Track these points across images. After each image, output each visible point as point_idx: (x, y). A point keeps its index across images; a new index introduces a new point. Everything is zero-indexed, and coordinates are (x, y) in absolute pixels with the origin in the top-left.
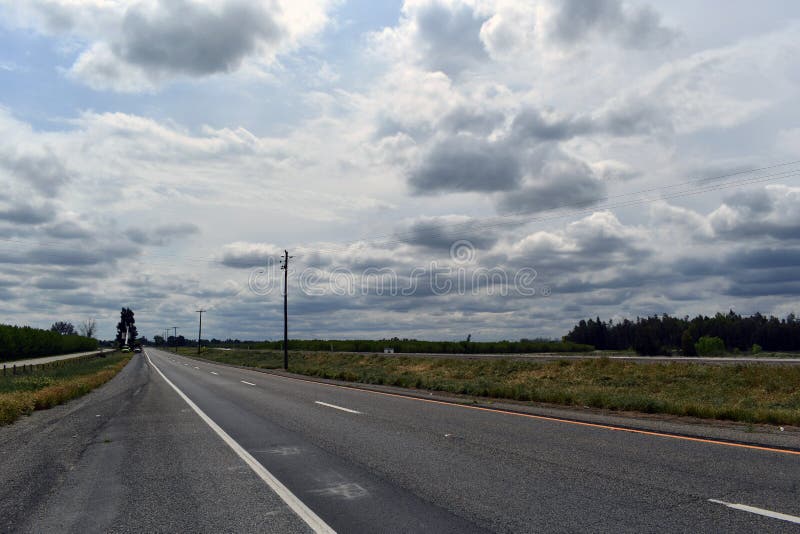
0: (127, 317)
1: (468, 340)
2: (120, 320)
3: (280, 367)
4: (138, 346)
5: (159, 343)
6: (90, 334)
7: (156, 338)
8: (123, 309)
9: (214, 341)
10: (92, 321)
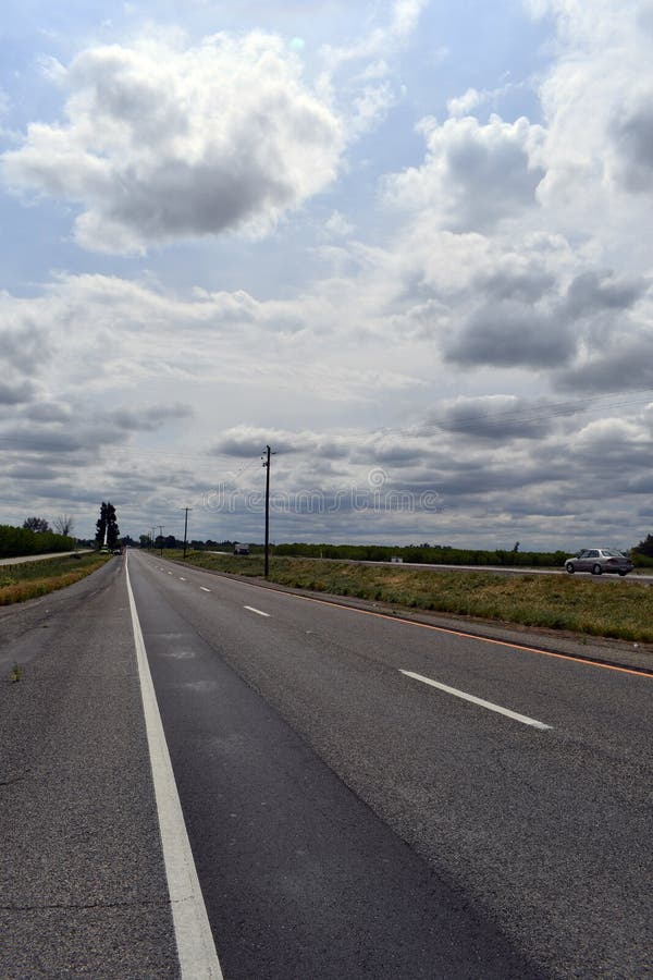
0: (108, 513)
1: (516, 548)
2: (99, 517)
3: (261, 575)
4: (118, 547)
5: (145, 544)
6: (66, 532)
7: (142, 538)
8: (104, 505)
9: (210, 543)
10: (68, 517)
